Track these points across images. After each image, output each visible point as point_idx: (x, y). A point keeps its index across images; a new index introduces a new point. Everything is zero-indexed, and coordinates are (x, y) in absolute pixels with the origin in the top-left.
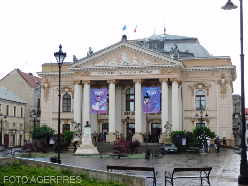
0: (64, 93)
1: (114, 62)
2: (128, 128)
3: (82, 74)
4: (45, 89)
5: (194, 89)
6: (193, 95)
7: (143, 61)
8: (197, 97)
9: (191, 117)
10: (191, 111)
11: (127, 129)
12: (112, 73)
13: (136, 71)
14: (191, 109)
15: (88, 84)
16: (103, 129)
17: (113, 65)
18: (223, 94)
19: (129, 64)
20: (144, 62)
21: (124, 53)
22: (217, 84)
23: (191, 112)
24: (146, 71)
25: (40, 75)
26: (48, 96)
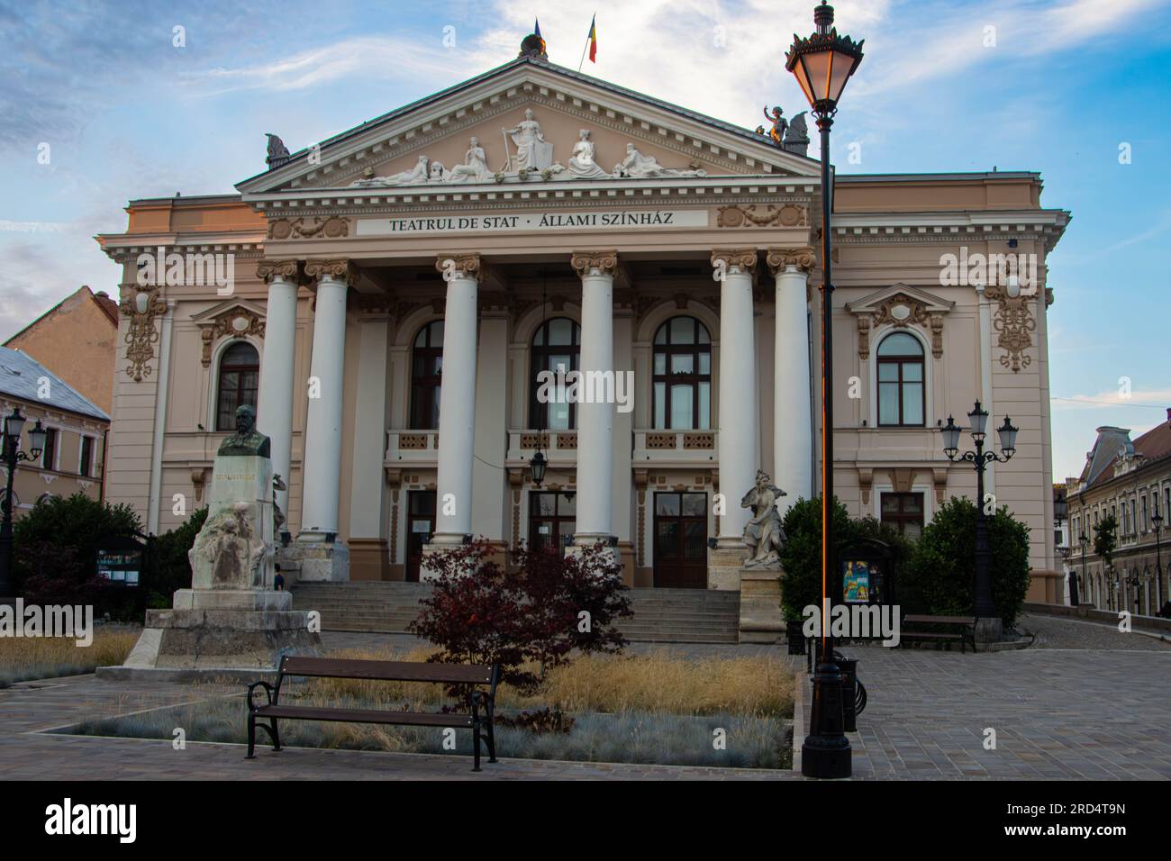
0: (227, 339)
1: (475, 165)
2: (535, 514)
3: (309, 226)
4: (136, 317)
5: (872, 324)
6: (864, 354)
7: (627, 161)
8: (882, 366)
9: (854, 462)
10: (856, 430)
11: (531, 517)
12: (464, 223)
13: (591, 215)
14: (855, 424)
15: (335, 278)
16: (411, 517)
17: (471, 180)
18: (1015, 350)
19: (555, 178)
20: (632, 164)
21: (528, 124)
22: (982, 300)
23: (853, 436)
24: (640, 213)
25: (115, 249)
26: (150, 352)
